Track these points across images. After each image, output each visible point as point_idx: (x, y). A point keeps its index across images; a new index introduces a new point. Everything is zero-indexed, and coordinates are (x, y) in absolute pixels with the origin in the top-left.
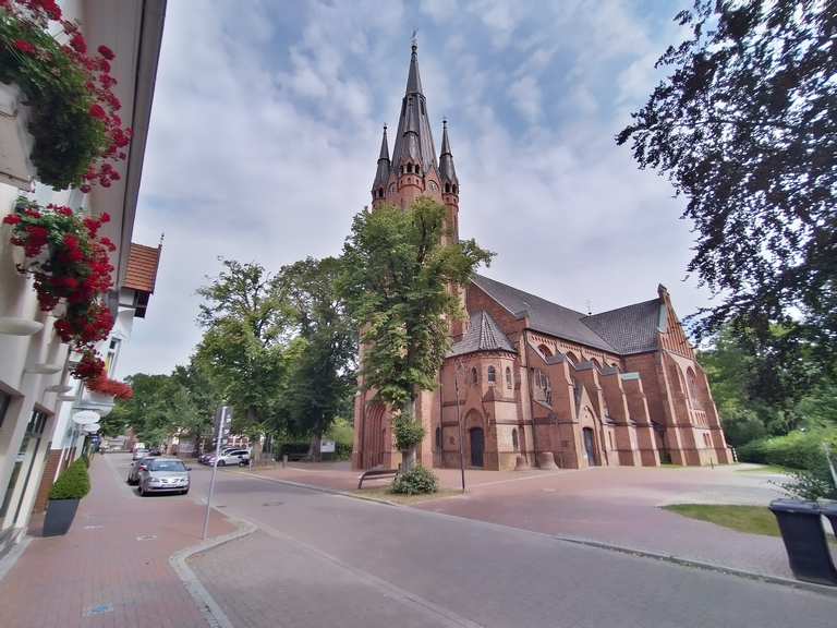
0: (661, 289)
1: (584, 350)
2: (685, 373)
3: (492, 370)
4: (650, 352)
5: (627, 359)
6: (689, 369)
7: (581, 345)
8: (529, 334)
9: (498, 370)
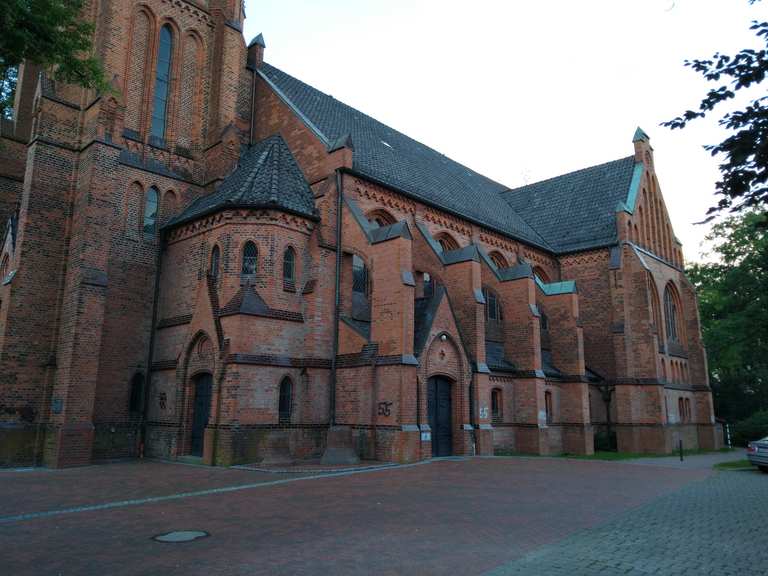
0: (641, 138)
1: (477, 233)
2: (661, 292)
3: (250, 249)
4: (604, 248)
5: (563, 261)
6: (670, 285)
7: (470, 222)
8: (349, 181)
9: (264, 250)
